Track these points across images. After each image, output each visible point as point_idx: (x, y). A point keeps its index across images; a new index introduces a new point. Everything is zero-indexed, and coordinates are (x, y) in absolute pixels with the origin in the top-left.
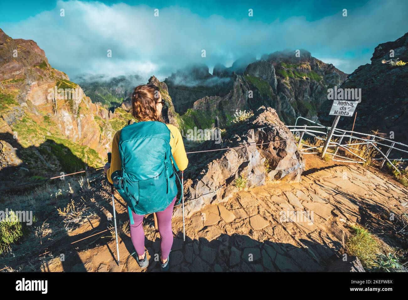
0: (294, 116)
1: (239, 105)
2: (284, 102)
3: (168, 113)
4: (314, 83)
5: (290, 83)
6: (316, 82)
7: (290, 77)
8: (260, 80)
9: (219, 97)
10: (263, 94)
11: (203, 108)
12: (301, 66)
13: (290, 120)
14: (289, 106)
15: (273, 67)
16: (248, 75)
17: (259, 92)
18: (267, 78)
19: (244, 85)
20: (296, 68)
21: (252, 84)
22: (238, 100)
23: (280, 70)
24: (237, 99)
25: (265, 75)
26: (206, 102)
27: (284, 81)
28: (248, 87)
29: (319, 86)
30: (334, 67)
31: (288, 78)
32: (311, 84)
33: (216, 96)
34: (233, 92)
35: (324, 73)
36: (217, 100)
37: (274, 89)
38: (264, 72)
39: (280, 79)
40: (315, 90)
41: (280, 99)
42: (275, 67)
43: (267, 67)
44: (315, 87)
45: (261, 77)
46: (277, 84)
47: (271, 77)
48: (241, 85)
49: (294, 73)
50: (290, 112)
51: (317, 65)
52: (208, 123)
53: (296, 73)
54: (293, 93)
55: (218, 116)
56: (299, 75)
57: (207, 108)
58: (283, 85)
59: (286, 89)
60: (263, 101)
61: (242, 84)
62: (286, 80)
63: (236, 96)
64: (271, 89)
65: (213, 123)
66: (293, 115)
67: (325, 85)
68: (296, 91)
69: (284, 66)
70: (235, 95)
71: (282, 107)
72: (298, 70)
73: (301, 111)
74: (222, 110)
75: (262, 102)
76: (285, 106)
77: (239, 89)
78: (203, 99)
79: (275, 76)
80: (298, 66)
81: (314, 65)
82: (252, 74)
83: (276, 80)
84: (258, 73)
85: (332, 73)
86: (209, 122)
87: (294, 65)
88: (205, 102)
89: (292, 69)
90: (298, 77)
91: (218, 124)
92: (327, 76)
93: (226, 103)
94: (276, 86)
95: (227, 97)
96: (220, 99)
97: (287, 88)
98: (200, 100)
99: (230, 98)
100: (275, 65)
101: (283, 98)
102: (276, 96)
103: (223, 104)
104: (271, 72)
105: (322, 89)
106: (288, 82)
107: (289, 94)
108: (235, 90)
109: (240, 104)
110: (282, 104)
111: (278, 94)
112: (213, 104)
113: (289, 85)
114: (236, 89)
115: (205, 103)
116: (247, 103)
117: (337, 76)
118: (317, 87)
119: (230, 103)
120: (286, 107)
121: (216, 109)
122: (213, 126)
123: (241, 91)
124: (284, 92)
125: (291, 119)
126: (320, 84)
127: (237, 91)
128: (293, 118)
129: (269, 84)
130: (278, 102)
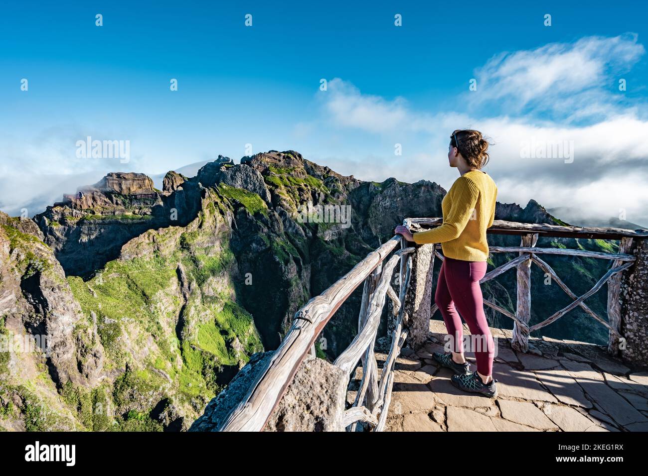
0: (303, 236)
1: (218, 234)
2: (286, 219)
3: (42, 285)
4: (315, 189)
5: (287, 193)
6: (316, 189)
7: (286, 186)
8: (244, 193)
9: (177, 227)
10: (254, 211)
11: (145, 253)
12: (295, 171)
13: (300, 243)
14: (292, 223)
15: (258, 173)
16: (224, 187)
17: (247, 211)
18: (255, 190)
19: (221, 202)
20: (289, 174)
21: (234, 200)
22: (216, 227)
23: (270, 177)
24: (212, 226)
25: (251, 184)
26: (152, 241)
27: (279, 190)
28: (228, 205)
29: (322, 193)
30: (330, 170)
31: (283, 187)
32: (312, 191)
33: (171, 227)
34: (203, 215)
35: (322, 178)
36: (174, 233)
37: (267, 203)
38: (249, 181)
39: (273, 188)
40: (319, 198)
41: (279, 215)
42: (263, 173)
43: (251, 174)
44: (317, 195)
45: (246, 188)
46: (270, 195)
47: (260, 187)
48: (216, 203)
49: (289, 180)
50: (296, 231)
51: (312, 168)
52: (161, 280)
53: (291, 179)
54: (294, 205)
55: (183, 260)
56: (295, 182)
57: (154, 252)
58: (278, 196)
59: (283, 202)
60: (257, 222)
61: (216, 200)
62: (281, 189)
63: (211, 221)
64: (264, 204)
65: (172, 276)
66: (301, 235)
67: (327, 191)
68: (296, 202)
69: (273, 171)
70: (207, 220)
71: (285, 227)
72: (292, 176)
73: (309, 228)
74: (188, 249)
75: (254, 223)
76: (287, 224)
77: (213, 209)
78: (141, 236)
79: (266, 185)
80: (291, 170)
81: (309, 169)
82: (232, 185)
83: (267, 190)
84: (239, 183)
85: (331, 177)
86: (163, 278)
87: (287, 170)
88: (147, 241)
89: (285, 175)
90: (294, 184)
91: (184, 275)
92: (326, 180)
93: (193, 235)
94: (269, 199)
95: (194, 226)
96: (181, 230)
97: (285, 200)
98: (136, 239)
99: (200, 227)
100: (262, 171)
101: (282, 214)
102: (272, 213)
103: (187, 239)
104: (258, 181)
105: (325, 196)
106: (285, 192)
107: (290, 208)
108: (206, 212)
109: (221, 233)
110: (283, 222)
111: (275, 209)
112: (167, 241)
113: (287, 195)
114: (208, 210)
115: (149, 244)
116: (232, 230)
117: (337, 180)
118: (319, 194)
119: (201, 234)
120: (290, 226)
121: (175, 250)
122: (172, 283)
123: (217, 213)
124: (282, 206)
125: (300, 240)
126: (321, 191)
127: (211, 213)
128: (303, 239)
129: (259, 197)
130: (277, 221)
